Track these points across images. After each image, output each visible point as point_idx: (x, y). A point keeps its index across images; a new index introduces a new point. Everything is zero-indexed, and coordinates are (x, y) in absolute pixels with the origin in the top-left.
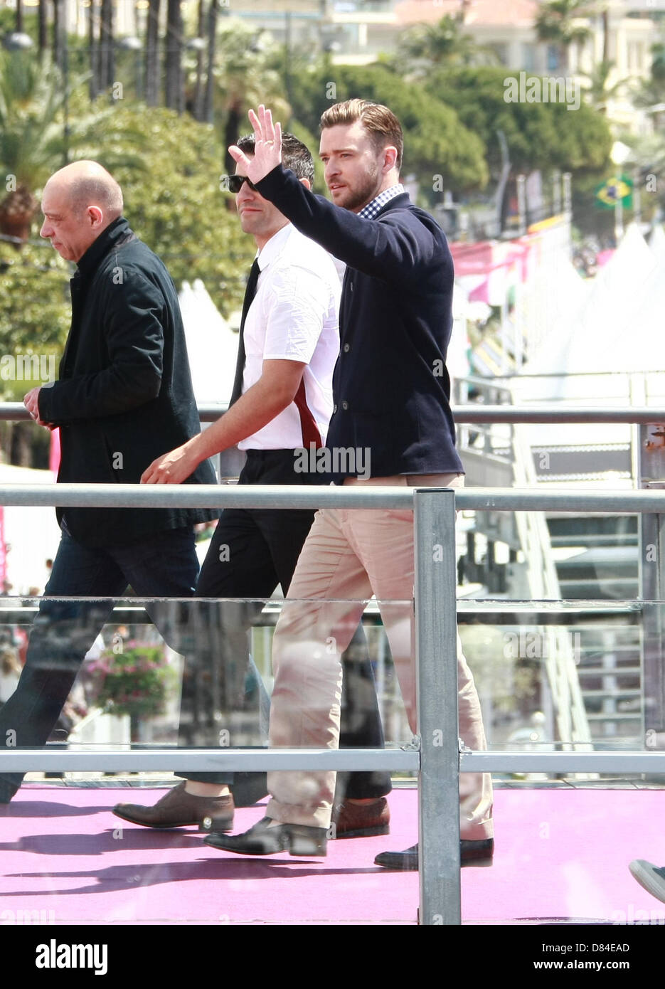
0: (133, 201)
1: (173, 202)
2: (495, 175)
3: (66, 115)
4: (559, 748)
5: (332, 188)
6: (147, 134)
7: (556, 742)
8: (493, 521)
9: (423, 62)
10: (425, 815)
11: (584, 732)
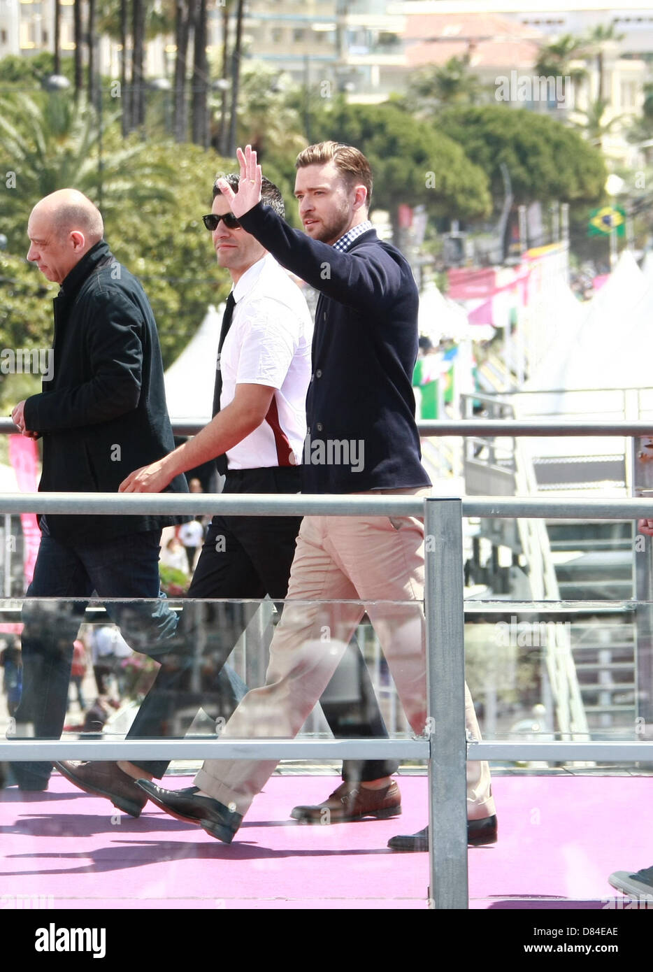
0: (162, 231)
1: (199, 231)
2: (499, 205)
3: (100, 151)
4: (558, 738)
5: (307, 223)
6: (175, 168)
7: (556, 733)
8: (497, 526)
9: (432, 101)
10: (435, 800)
11: (581, 723)
